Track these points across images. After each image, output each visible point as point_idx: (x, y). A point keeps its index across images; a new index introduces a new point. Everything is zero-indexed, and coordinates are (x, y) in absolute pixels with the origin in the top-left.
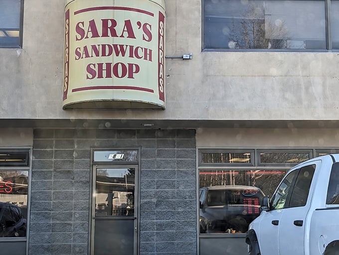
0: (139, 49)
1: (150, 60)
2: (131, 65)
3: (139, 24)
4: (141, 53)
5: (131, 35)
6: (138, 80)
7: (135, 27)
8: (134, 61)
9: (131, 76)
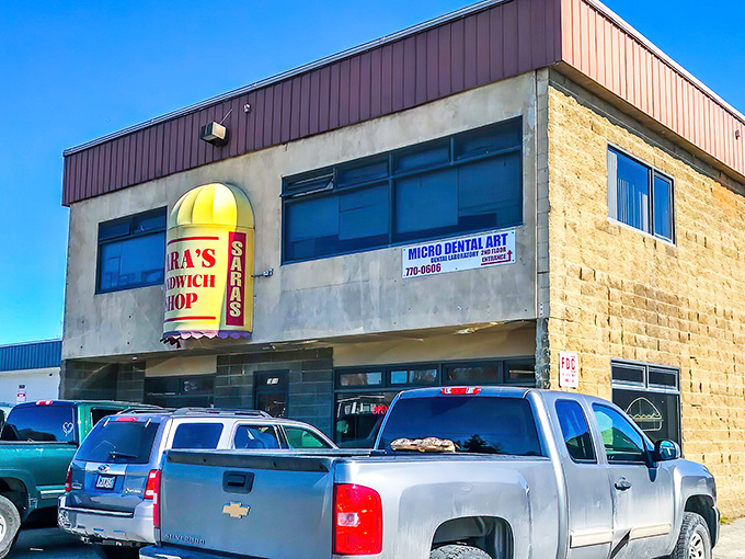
0: (198, 277)
1: (212, 285)
2: (189, 295)
3: (198, 251)
4: (200, 281)
5: (190, 265)
6: (195, 309)
7: (193, 255)
8: (193, 290)
9: (188, 306)
